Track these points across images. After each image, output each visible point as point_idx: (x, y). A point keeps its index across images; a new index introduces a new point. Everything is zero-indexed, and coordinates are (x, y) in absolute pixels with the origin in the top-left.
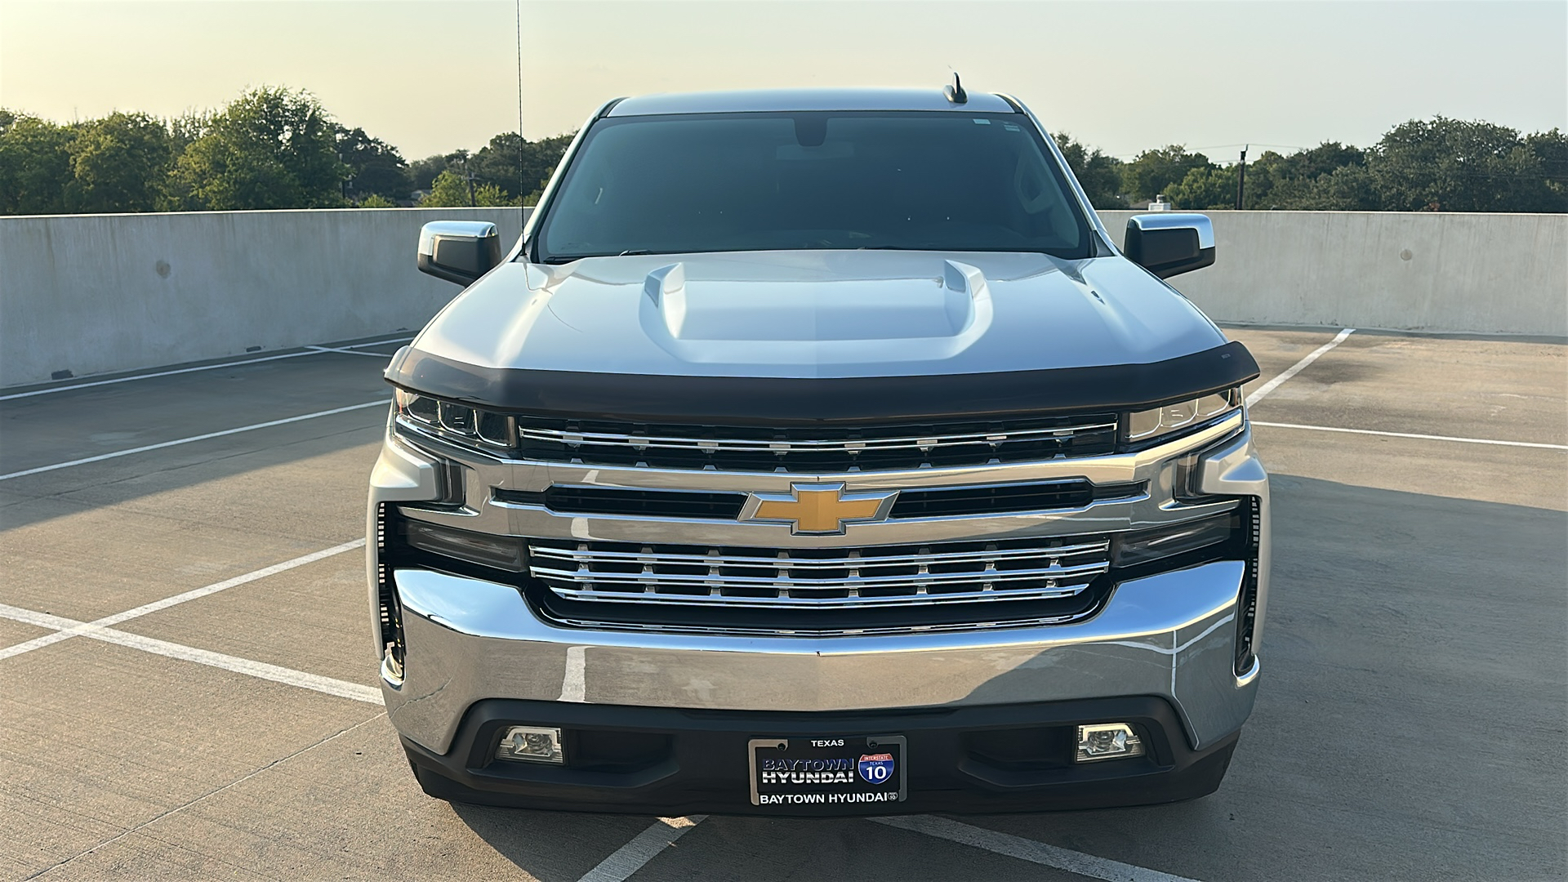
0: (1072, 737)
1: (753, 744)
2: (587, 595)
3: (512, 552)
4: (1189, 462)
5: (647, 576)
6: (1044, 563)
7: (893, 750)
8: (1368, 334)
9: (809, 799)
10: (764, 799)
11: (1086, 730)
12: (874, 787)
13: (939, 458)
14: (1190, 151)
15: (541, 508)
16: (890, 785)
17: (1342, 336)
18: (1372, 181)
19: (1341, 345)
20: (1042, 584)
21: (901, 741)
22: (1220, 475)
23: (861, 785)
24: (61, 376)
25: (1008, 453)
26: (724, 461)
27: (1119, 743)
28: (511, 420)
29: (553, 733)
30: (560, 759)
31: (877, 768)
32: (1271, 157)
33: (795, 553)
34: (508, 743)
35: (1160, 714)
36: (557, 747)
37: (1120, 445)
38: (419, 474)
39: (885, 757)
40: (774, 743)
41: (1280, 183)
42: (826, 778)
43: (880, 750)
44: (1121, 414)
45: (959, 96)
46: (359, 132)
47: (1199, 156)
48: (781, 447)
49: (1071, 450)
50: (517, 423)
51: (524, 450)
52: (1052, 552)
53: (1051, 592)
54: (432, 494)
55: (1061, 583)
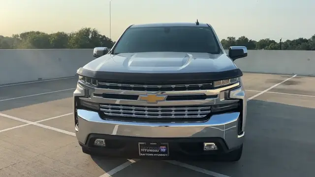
0: (203, 145)
1: (139, 143)
2: (110, 114)
3: (97, 106)
4: (228, 92)
5: (121, 111)
6: (197, 110)
7: (166, 146)
8: (300, 76)
9: (150, 155)
10: (142, 154)
11: (206, 144)
12: (163, 153)
13: (176, 89)
14: (271, 39)
15: (102, 97)
16: (166, 153)
17: (294, 76)
18: (309, 46)
19: (294, 78)
20: (197, 115)
21: (168, 144)
22: (234, 94)
23: (160, 152)
24: (40, 79)
25: (190, 89)
26: (135, 89)
27: (213, 147)
28: (97, 81)
29: (103, 140)
30: (105, 146)
31: (163, 149)
32: (288, 41)
33: (148, 107)
34: (96, 142)
35: (221, 142)
36: (104, 143)
37: (212, 88)
38: (81, 91)
39: (165, 147)
40: (143, 143)
41: (290, 46)
42: (154, 151)
43: (163, 145)
44: (212, 82)
45: (198, 23)
46: (104, 36)
47: (273, 41)
48: (146, 86)
49: (202, 88)
50: (98, 81)
51: (99, 86)
52: (199, 108)
53: (199, 116)
54: (84, 95)
55: (201, 114)
